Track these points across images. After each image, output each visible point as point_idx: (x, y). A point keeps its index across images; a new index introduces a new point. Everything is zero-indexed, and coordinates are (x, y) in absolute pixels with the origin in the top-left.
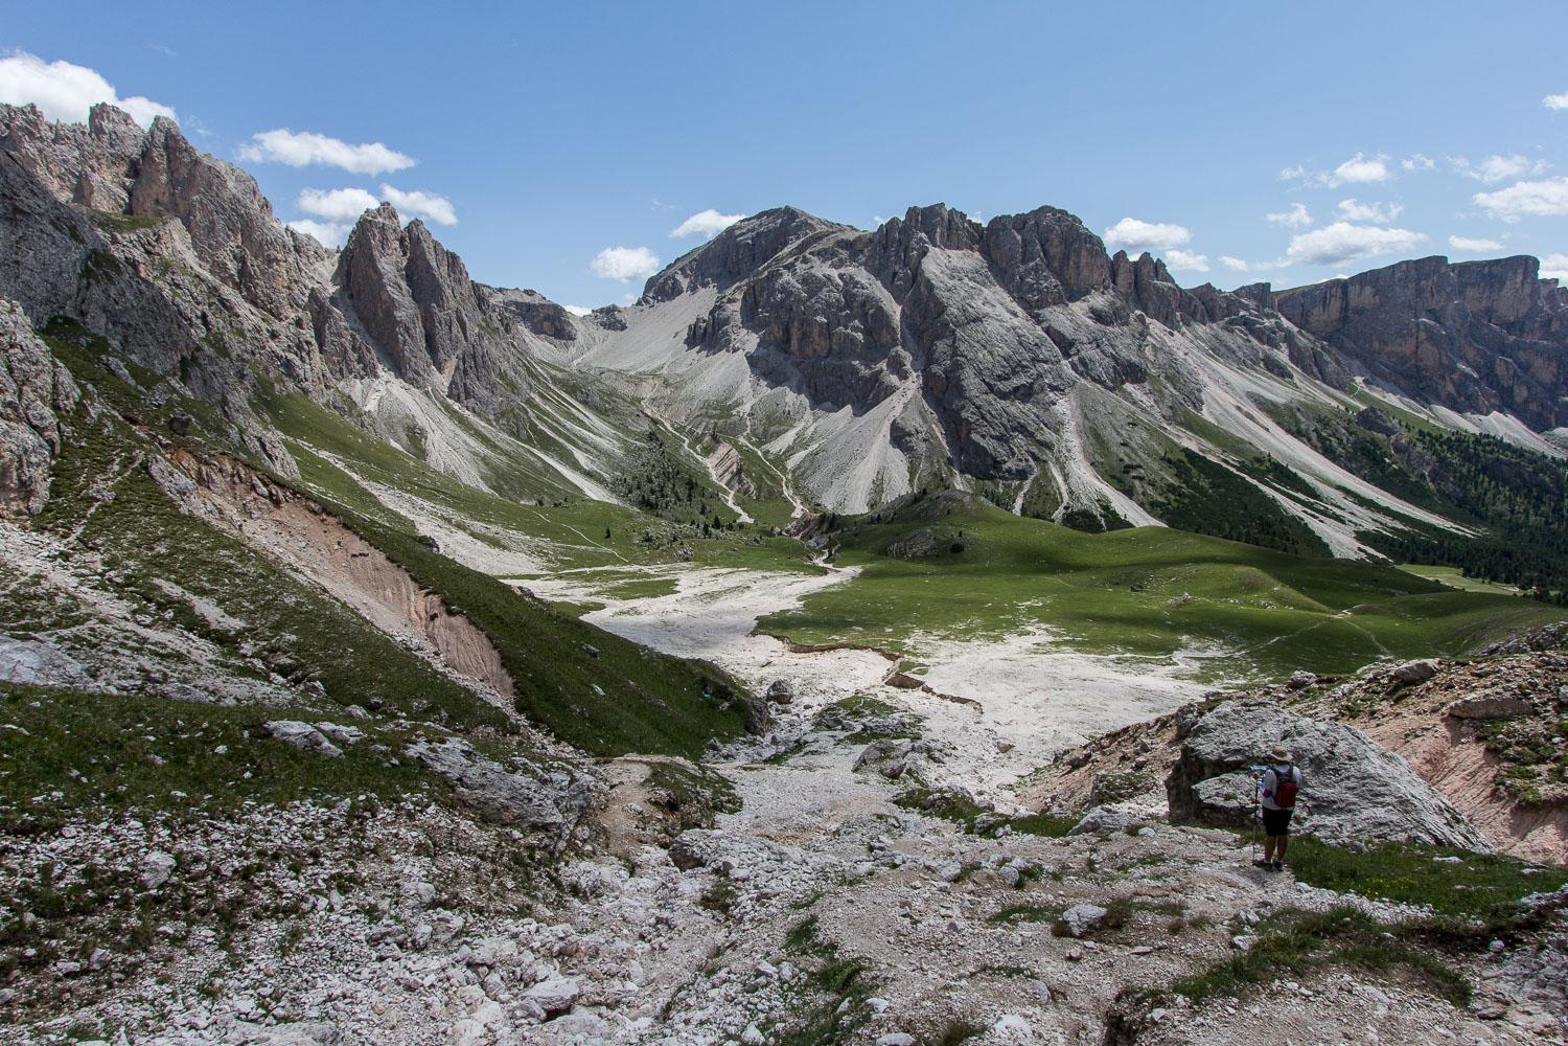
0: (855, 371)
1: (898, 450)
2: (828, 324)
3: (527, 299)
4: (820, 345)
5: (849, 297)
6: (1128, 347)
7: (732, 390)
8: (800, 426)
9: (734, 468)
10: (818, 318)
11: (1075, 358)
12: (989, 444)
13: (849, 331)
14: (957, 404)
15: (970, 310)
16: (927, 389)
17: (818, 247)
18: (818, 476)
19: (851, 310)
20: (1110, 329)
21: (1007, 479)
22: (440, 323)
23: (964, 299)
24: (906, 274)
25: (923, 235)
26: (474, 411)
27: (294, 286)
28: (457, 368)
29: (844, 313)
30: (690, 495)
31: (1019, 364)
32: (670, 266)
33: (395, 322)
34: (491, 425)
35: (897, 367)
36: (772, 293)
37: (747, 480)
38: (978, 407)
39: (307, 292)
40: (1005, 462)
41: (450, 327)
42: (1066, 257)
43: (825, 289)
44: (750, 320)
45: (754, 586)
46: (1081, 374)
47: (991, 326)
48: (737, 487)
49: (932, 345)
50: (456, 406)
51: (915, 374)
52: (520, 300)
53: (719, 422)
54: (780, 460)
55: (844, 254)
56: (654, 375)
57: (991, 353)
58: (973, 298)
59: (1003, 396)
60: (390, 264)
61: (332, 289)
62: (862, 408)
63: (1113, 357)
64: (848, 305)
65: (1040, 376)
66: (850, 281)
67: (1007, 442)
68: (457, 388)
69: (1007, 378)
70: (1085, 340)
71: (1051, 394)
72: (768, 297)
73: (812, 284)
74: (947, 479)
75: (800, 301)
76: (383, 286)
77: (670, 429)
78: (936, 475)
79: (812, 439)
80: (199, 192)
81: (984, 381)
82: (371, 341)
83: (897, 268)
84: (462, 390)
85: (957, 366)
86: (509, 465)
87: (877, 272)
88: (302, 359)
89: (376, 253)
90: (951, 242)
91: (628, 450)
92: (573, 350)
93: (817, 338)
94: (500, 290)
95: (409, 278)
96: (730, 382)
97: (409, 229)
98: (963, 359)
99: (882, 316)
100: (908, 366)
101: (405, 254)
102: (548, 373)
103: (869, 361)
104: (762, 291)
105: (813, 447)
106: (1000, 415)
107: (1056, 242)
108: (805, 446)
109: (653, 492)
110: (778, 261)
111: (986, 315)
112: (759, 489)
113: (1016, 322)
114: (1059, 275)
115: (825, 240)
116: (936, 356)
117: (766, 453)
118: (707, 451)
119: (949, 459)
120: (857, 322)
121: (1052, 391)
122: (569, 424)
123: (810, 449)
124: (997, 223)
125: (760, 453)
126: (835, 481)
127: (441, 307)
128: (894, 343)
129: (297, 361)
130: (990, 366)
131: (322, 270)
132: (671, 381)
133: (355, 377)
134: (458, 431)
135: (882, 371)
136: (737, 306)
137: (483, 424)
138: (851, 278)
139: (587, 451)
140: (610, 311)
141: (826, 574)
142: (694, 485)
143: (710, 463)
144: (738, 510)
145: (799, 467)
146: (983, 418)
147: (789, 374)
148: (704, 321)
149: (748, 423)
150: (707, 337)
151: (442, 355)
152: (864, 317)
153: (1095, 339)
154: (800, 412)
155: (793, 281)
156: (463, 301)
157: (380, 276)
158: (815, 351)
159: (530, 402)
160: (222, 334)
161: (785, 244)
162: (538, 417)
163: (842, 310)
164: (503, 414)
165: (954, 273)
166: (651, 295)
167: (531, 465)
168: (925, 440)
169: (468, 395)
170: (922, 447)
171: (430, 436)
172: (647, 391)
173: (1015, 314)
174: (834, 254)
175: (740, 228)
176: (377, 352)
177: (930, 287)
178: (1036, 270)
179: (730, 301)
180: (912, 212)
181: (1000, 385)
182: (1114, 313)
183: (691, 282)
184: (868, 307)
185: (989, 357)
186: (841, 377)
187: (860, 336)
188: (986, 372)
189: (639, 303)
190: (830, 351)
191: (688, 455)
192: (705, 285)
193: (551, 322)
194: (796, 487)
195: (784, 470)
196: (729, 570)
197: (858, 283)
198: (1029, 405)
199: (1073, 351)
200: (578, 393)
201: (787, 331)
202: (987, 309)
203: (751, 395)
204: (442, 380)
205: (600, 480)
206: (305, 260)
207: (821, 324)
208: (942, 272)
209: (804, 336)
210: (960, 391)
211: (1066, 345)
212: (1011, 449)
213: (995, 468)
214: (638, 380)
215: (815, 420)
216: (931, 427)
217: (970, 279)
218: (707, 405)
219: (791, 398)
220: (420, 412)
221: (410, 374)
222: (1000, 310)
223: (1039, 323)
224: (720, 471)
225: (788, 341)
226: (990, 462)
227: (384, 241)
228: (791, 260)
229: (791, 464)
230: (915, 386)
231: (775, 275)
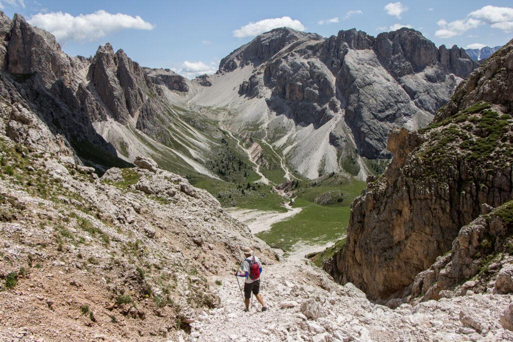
0: (314, 108)
1: (333, 146)
2: (302, 86)
3: (167, 73)
4: (299, 95)
5: (312, 72)
6: (443, 93)
7: (259, 116)
8: (289, 134)
9: (259, 155)
10: (298, 83)
11: (417, 100)
12: (373, 143)
13: (312, 89)
14: (359, 124)
15: (367, 79)
16: (347, 117)
17: (298, 48)
18: (296, 158)
19: (313, 79)
20: (435, 84)
21: (382, 158)
22: (132, 96)
23: (364, 74)
24: (338, 62)
25: (346, 44)
26: (147, 134)
27: (72, 82)
28: (140, 116)
29: (309, 81)
30: (240, 168)
31: (389, 104)
32: (231, 54)
33: (114, 97)
34: (154, 139)
35: (334, 107)
36: (277, 71)
37: (265, 160)
38: (369, 126)
39: (78, 85)
40: (381, 151)
41: (136, 97)
42: (413, 51)
43: (301, 69)
44: (268, 83)
45: (258, 218)
46: (419, 107)
47: (376, 87)
48: (260, 163)
49: (349, 96)
50: (140, 132)
51: (341, 110)
52: (163, 74)
53: (253, 132)
54: (280, 151)
55: (310, 52)
56: (224, 109)
57: (376, 100)
58: (368, 73)
59: (381, 120)
60: (110, 71)
61: (87, 83)
62: (318, 125)
63: (435, 98)
64: (312, 77)
65: (399, 109)
66: (312, 66)
67: (382, 141)
68: (140, 124)
69: (383, 111)
70: (422, 91)
71: (404, 118)
72: (276, 72)
73: (296, 67)
74: (354, 159)
75: (290, 75)
76: (109, 81)
77: (232, 136)
78: (350, 157)
79: (295, 140)
80: (34, 46)
81: (372, 113)
82: (103, 105)
83: (334, 58)
84: (142, 125)
85: (360, 107)
86: (162, 158)
87: (324, 61)
88: (84, 124)
89: (105, 67)
90: (358, 47)
91: (213, 148)
92: (187, 96)
93: (297, 92)
94: (154, 70)
95: (118, 76)
96: (258, 113)
97: (117, 54)
98: (363, 104)
99: (327, 83)
100: (339, 106)
101: (116, 65)
102: (177, 113)
103: (321, 103)
104: (273, 69)
105: (295, 144)
106: (379, 129)
107: (409, 44)
108: (291, 143)
109: (223, 167)
110: (280, 54)
111: (375, 81)
112: (270, 164)
113: (389, 84)
114: (410, 59)
115: (301, 45)
116: (350, 101)
117: (274, 147)
118: (248, 146)
119: (356, 150)
120: (315, 85)
121: (405, 116)
122: (187, 137)
123: (294, 145)
124: (381, 36)
125: (271, 147)
126: (304, 161)
127: (132, 89)
128: (332, 95)
129: (83, 126)
130: (375, 106)
131: (82, 73)
132: (232, 112)
133: (98, 121)
134: (141, 143)
135: (326, 108)
136: (262, 76)
137: (151, 139)
138: (313, 64)
139: (195, 149)
140: (204, 77)
141: (287, 211)
142: (242, 163)
143: (249, 152)
144: (261, 174)
145: (288, 154)
146: (371, 130)
147: (285, 109)
148: (247, 83)
149: (266, 133)
150: (248, 90)
151: (133, 110)
152: (319, 82)
153: (427, 90)
154: (290, 126)
155: (287, 65)
156: (141, 83)
157: (107, 77)
158: (297, 98)
159: (170, 128)
160: (58, 119)
161: (284, 46)
162: (174, 135)
163: (308, 79)
164: (159, 134)
165: (360, 61)
166: (223, 68)
167: (171, 157)
168: (345, 141)
169: (145, 127)
170: (343, 144)
171: (130, 146)
172: (221, 117)
173: (389, 80)
174: (305, 52)
175: (263, 37)
176: (107, 109)
177: (348, 69)
178: (399, 58)
179: (259, 73)
180: (341, 33)
181: (380, 115)
182: (437, 76)
183: (241, 63)
184: (320, 78)
185: (375, 102)
186: (308, 110)
187: (317, 92)
188: (373, 109)
189: (217, 73)
190: (303, 98)
191: (240, 148)
192: (247, 64)
193: (178, 84)
194: (287, 163)
195: (282, 155)
196: (250, 210)
197: (316, 66)
198: (394, 123)
199: (415, 97)
200: (191, 122)
201: (284, 89)
202: (375, 78)
203: (268, 118)
204: (133, 121)
205: (200, 162)
206: (75, 70)
207: (299, 86)
208: (354, 62)
209: (292, 91)
210: (361, 118)
211: (413, 94)
212: (384, 145)
213: (376, 153)
214: (217, 112)
215: (296, 131)
216: (347, 135)
217: (368, 64)
218: (248, 124)
219: (285, 120)
220: (125, 136)
221: (120, 119)
222: (381, 78)
223: (400, 83)
224: (253, 156)
225: (285, 93)
226: (374, 151)
227: (108, 61)
228: (286, 54)
229: (285, 152)
230: (341, 115)
231: (279, 62)
